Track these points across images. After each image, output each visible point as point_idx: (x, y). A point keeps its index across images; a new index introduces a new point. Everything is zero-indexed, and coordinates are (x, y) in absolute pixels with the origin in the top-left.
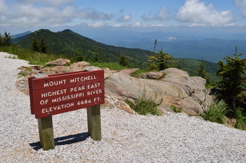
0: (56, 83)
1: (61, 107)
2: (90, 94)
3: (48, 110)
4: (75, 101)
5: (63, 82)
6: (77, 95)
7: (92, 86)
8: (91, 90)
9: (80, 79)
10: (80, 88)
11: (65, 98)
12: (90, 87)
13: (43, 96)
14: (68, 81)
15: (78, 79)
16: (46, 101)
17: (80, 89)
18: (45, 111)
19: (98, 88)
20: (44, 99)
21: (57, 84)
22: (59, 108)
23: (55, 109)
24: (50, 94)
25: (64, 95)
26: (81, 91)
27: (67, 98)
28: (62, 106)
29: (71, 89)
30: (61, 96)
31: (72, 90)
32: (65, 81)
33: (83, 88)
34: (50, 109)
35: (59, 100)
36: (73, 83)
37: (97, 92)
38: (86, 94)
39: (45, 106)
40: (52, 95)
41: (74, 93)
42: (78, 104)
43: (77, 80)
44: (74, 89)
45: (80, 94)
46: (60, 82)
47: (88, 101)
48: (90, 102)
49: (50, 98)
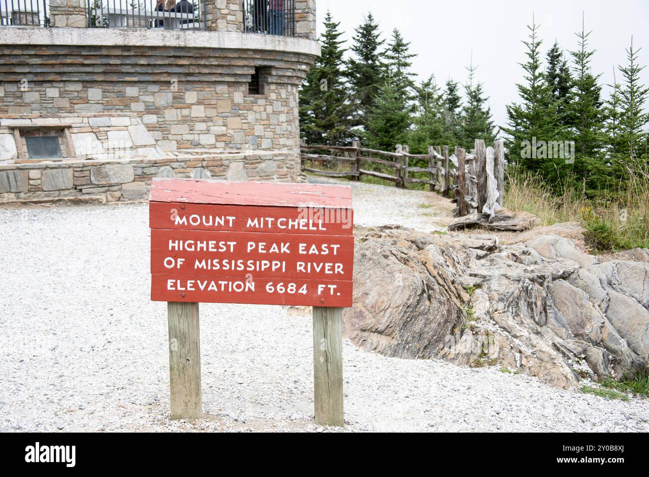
0: (208, 222)
1: (219, 286)
2: (306, 268)
3: (184, 285)
4: (261, 278)
5: (227, 222)
6: (264, 265)
7: (314, 247)
8: (308, 258)
9: (274, 224)
10: (275, 245)
11: (230, 263)
12: (307, 249)
13: (173, 248)
14: (240, 223)
15: (270, 220)
16: (180, 261)
17: (274, 249)
18: (175, 285)
19: (330, 258)
20: (176, 254)
21: (211, 223)
22: (213, 287)
23: (202, 288)
24: (190, 246)
25: (228, 255)
26: (279, 257)
27: (236, 265)
28: (223, 283)
29: (250, 243)
30: (220, 256)
31: (250, 246)
32: (231, 219)
33: (285, 249)
34: (189, 283)
35: (212, 265)
36: (254, 229)
37: (327, 268)
38: (291, 267)
39: (173, 273)
40: (196, 248)
41: (256, 256)
42: (267, 287)
43: (266, 223)
44: (257, 246)
45: (274, 263)
46: (218, 219)
47: (298, 288)
48: (305, 292)
49: (190, 258)
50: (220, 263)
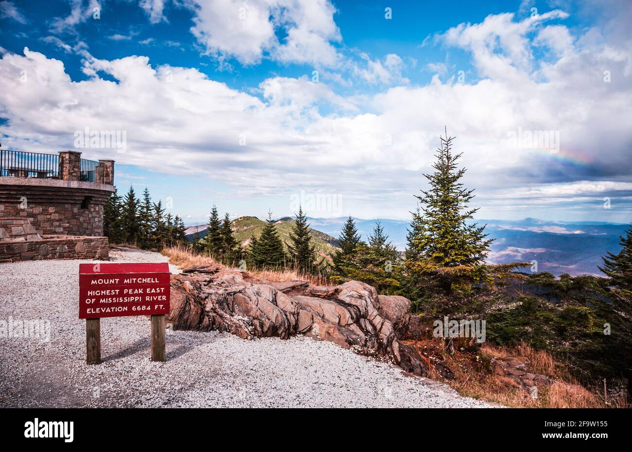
0: (106, 282)
1: (111, 310)
2: (150, 299)
3: (95, 310)
4: (130, 305)
5: (115, 281)
6: (132, 299)
7: (153, 289)
8: (151, 295)
9: (136, 281)
10: (136, 290)
11: (116, 299)
12: (151, 291)
13: (90, 294)
14: (121, 281)
15: (134, 279)
16: (93, 300)
17: (136, 292)
18: (91, 311)
19: (161, 294)
20: (91, 297)
21: (108, 283)
22: (108, 310)
23: (103, 311)
24: (98, 293)
25: (115, 296)
26: (138, 295)
27: (119, 300)
28: (113, 308)
29: (125, 290)
30: (112, 297)
31: (126, 291)
32: (117, 280)
33: (141, 291)
34: (97, 309)
35: (108, 301)
36: (127, 284)
37: (159, 298)
38: (144, 299)
39: (90, 306)
40: (101, 294)
41: (128, 295)
42: (133, 309)
43: (133, 281)
44: (129, 291)
45: (136, 298)
46: (111, 280)
47: (146, 308)
48: (149, 309)
49: (98, 298)
50: (112, 300)
